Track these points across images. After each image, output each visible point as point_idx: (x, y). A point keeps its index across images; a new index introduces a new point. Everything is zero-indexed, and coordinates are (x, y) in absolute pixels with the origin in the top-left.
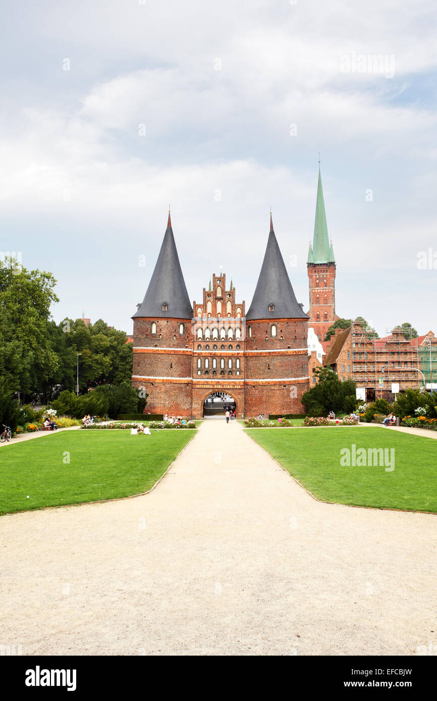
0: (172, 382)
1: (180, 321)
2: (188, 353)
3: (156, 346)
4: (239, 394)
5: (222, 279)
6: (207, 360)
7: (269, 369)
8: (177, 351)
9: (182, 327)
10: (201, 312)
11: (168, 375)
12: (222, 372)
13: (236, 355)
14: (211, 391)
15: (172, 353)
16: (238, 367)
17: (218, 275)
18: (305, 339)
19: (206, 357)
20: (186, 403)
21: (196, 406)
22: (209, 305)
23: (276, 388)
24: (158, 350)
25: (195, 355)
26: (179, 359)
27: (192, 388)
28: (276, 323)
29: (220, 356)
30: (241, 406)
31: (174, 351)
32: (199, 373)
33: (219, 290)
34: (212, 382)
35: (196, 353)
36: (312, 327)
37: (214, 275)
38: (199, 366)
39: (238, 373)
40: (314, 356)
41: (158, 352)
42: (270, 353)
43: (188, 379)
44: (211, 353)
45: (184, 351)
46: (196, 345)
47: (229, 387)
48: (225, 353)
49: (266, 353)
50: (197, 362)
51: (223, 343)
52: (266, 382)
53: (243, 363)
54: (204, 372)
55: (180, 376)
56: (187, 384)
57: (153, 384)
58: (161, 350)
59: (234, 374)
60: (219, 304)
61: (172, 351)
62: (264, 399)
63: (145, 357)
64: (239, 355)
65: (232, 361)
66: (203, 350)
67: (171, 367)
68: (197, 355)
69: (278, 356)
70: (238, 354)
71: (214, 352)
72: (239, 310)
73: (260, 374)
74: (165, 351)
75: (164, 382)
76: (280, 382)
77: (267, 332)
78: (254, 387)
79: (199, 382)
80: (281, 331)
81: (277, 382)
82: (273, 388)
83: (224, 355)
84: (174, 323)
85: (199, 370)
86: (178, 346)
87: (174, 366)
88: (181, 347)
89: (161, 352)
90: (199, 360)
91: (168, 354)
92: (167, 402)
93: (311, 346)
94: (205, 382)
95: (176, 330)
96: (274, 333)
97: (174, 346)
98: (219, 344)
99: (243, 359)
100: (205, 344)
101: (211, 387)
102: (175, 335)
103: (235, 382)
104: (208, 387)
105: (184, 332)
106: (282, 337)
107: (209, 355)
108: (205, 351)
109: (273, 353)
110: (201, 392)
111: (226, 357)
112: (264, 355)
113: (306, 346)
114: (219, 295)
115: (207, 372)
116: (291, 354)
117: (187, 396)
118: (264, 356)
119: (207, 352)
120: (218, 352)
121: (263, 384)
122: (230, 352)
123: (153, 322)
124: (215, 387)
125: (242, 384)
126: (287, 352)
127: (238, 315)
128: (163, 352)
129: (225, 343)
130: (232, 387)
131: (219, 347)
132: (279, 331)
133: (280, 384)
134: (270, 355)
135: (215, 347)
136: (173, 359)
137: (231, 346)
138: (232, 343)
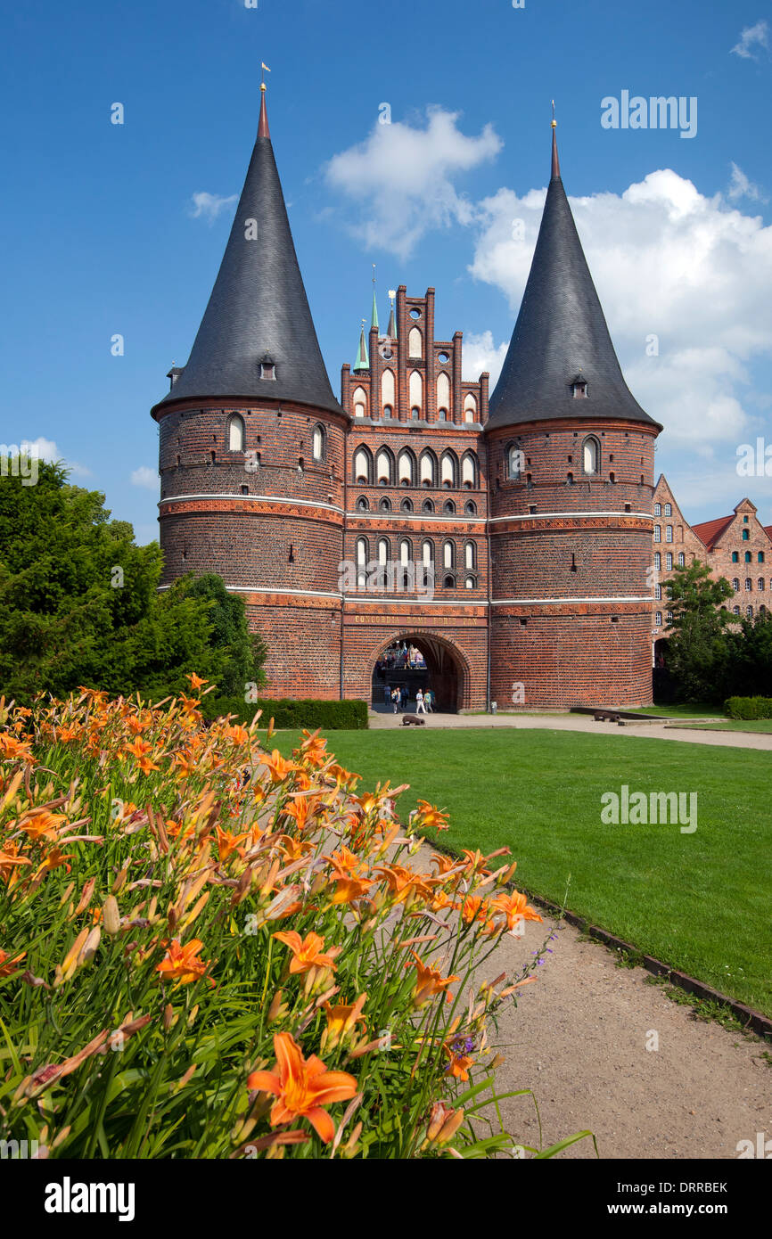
0: (295, 604)
1: (314, 420)
2: (333, 519)
3: (245, 490)
4: (473, 641)
5: (424, 306)
6: (382, 545)
7: (574, 569)
8: (308, 509)
9: (317, 438)
10: (364, 401)
11: (280, 581)
13: (465, 531)
14: (397, 633)
15: (294, 513)
16: (469, 565)
19: (383, 535)
20: (329, 668)
21: (355, 677)
22: (387, 381)
23: (594, 622)
24: (251, 503)
25: (350, 527)
26: (310, 535)
27: (343, 626)
28: (598, 434)
29: (422, 533)
30: (478, 676)
31: (299, 508)
33: (415, 338)
34: (399, 606)
35: (352, 521)
37: (401, 291)
38: (363, 561)
39: (469, 584)
41: (249, 509)
42: (577, 521)
43: (335, 596)
44: (396, 524)
45: (324, 511)
46: (353, 496)
47: (446, 622)
48: (435, 524)
49: (566, 521)
50: (357, 546)
51: (428, 495)
52: (564, 606)
53: (483, 556)
55: (315, 585)
56: (332, 611)
58: (260, 504)
59: (459, 584)
60: (415, 381)
61: (293, 507)
62: (556, 656)
63: (208, 526)
64: (474, 531)
65: (454, 550)
66: (372, 513)
67: (291, 559)
68: (355, 527)
69: (601, 530)
70: (471, 526)
71: (403, 519)
72: (470, 402)
73: (546, 585)
74: (272, 505)
75: (270, 603)
76: (603, 607)
77: (570, 459)
78: (524, 622)
79: (363, 606)
80: (611, 457)
81: (595, 607)
82: (584, 622)
83: (433, 529)
84: (297, 420)
86: (308, 493)
87: (298, 556)
88: (316, 498)
89: (259, 511)
90: (362, 545)
91: (282, 516)
92: (280, 665)
94: (378, 607)
95: (305, 445)
96: (589, 466)
97: (298, 492)
98: (418, 498)
99: (482, 543)
100: (379, 496)
101: (397, 621)
102: (301, 460)
103: (463, 608)
104: (390, 620)
105: (323, 454)
106: (610, 476)
107: (391, 528)
108: (376, 517)
109: (588, 520)
110: (368, 636)
111: (438, 534)
112: (561, 526)
114: (415, 352)
116: (632, 526)
117: (330, 647)
118: (560, 532)
119: (386, 518)
120: (417, 520)
121: (554, 611)
122: (449, 521)
123: (236, 416)
124: (409, 621)
125: (482, 613)
126: (623, 519)
127: (469, 418)
128: (267, 510)
129: (434, 496)
130: (455, 623)
131: (417, 505)
132: (605, 456)
133: (603, 611)
134: (578, 527)
135: (408, 503)
136: (297, 534)
137: (450, 506)
138: (454, 497)
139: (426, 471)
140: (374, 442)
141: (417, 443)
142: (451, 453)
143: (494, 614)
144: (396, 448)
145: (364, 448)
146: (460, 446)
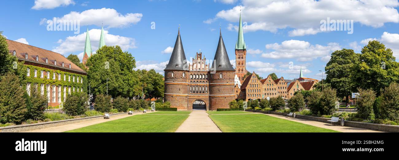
0: (180, 96)
1: (183, 72)
2: (187, 84)
3: (174, 81)
4: (207, 101)
5: (200, 55)
6: (194, 88)
7: (219, 91)
9: (184, 74)
10: (192, 68)
11: (178, 93)
12: (200, 92)
13: (206, 85)
14: (196, 99)
16: (206, 90)
17: (199, 53)
18: (234, 79)
19: (194, 86)
20: (185, 104)
21: (190, 105)
22: (195, 65)
23: (222, 98)
25: (189, 85)
26: (183, 86)
27: (188, 98)
28: (222, 73)
30: (208, 106)
31: (181, 84)
32: (191, 92)
33: (199, 59)
34: (196, 96)
36: (237, 74)
37: (197, 53)
38: (191, 90)
39: (206, 93)
40: (237, 86)
41: (174, 84)
42: (219, 84)
43: (186, 95)
45: (185, 84)
46: (190, 81)
47: (203, 98)
53: (208, 89)
54: (193, 92)
55: (183, 93)
56: (186, 97)
57: (172, 97)
59: (205, 92)
60: (199, 65)
62: (217, 103)
65: (204, 88)
66: (192, 83)
67: (180, 90)
69: (223, 85)
71: (197, 84)
72: (207, 67)
73: (216, 93)
75: (177, 96)
77: (218, 76)
78: (213, 98)
79: (191, 96)
82: (220, 98)
83: (201, 85)
84: (181, 72)
85: (191, 91)
86: (182, 81)
87: (181, 89)
88: (184, 82)
90: (191, 87)
91: (179, 84)
93: (236, 82)
94: (193, 96)
95: (182, 75)
96: (221, 77)
98: (199, 81)
99: (208, 87)
100: (193, 81)
102: (181, 77)
103: (205, 96)
104: (195, 98)
105: (185, 76)
106: (224, 78)
110: (191, 100)
112: (217, 85)
113: (234, 81)
114: (199, 61)
115: (194, 92)
116: (228, 85)
117: (186, 101)
119: (194, 84)
120: (199, 84)
121: (217, 97)
122: (203, 84)
123: (172, 72)
124: (198, 98)
125: (208, 97)
126: (226, 84)
127: (207, 69)
128: (176, 84)
129: (201, 81)
130: (205, 98)
131: (199, 82)
132: (223, 76)
133: (223, 97)
134: (220, 85)
135: (197, 82)
136: (180, 87)
137: (204, 82)
138: (204, 81)
139: (200, 77)
140: (193, 73)
141: (199, 73)
142: (204, 74)
143: (210, 97)
144: (196, 74)
145: (191, 74)
146: (205, 74)
